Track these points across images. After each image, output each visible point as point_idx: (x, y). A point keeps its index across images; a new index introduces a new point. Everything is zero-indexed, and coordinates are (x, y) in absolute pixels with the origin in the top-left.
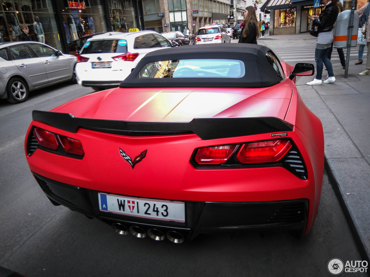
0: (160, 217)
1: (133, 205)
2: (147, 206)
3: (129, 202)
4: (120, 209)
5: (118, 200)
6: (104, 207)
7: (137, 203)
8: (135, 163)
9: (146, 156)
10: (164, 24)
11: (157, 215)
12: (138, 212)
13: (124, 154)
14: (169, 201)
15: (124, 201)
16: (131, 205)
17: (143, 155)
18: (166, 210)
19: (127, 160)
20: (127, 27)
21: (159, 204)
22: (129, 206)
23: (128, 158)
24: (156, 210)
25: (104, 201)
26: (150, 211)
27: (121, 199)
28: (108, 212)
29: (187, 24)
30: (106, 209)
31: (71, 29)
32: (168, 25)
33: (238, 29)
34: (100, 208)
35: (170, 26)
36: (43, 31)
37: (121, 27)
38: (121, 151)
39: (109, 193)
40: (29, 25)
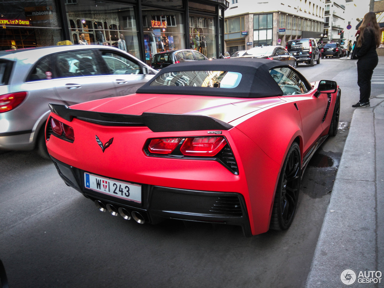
0: (124, 197)
1: (106, 184)
2: (115, 186)
3: (103, 182)
4: (98, 188)
5: (96, 179)
6: (87, 185)
7: (109, 182)
8: (105, 148)
9: (113, 143)
10: (247, 43)
11: (122, 195)
12: (109, 191)
13: (98, 140)
14: (130, 183)
15: (100, 180)
16: (105, 184)
17: (111, 142)
18: (128, 191)
19: (100, 145)
20: (206, 45)
21: (123, 185)
22: (104, 185)
23: (100, 143)
24: (121, 190)
25: (88, 181)
26: (117, 191)
27: (99, 178)
28: (90, 189)
29: (272, 42)
30: (89, 186)
31: (152, 46)
32: (251, 43)
33: (328, 49)
34: (85, 186)
35: (253, 44)
36: (126, 48)
37: (200, 45)
38: (97, 137)
39: (91, 173)
40: (115, 42)
